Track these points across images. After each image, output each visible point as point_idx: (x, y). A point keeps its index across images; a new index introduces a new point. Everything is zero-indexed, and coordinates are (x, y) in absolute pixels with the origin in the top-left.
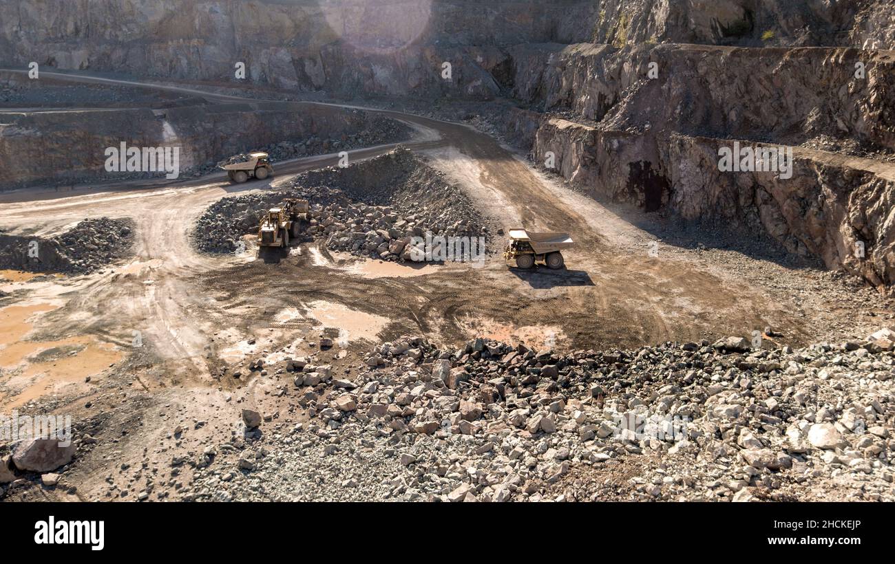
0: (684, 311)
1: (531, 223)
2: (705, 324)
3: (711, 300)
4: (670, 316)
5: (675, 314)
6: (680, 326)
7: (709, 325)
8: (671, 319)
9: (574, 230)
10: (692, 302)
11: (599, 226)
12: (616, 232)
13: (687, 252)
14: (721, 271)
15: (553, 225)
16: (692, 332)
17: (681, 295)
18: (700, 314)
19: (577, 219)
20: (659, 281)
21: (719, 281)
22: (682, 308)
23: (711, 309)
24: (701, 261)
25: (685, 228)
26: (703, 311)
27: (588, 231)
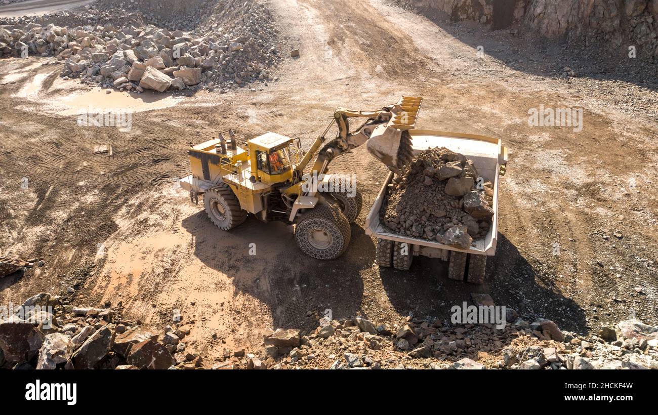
0: (555, 179)
1: (340, 44)
2: (601, 211)
3: (600, 157)
4: (528, 190)
5: (537, 186)
6: (549, 214)
7: (610, 213)
8: (529, 197)
9: (394, 52)
10: (567, 159)
11: (429, 47)
12: (452, 54)
13: (548, 80)
14: (606, 105)
15: (369, 46)
16: (578, 232)
17: (546, 145)
18: (587, 186)
19: (401, 39)
20: (507, 122)
21: (607, 123)
22: (550, 172)
23: (604, 176)
24: (571, 91)
25: (545, 48)
26: (590, 180)
27: (412, 54)
